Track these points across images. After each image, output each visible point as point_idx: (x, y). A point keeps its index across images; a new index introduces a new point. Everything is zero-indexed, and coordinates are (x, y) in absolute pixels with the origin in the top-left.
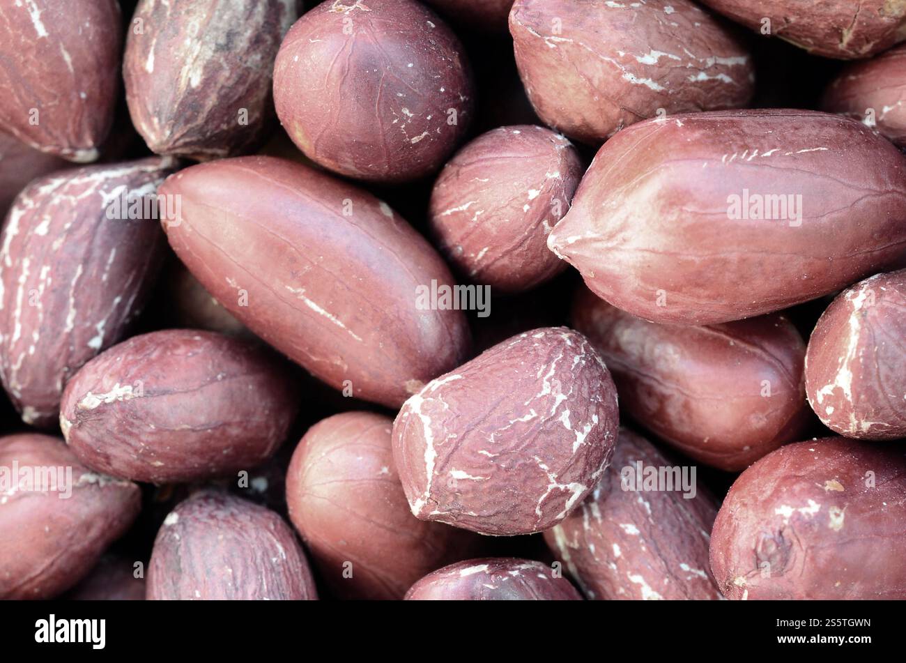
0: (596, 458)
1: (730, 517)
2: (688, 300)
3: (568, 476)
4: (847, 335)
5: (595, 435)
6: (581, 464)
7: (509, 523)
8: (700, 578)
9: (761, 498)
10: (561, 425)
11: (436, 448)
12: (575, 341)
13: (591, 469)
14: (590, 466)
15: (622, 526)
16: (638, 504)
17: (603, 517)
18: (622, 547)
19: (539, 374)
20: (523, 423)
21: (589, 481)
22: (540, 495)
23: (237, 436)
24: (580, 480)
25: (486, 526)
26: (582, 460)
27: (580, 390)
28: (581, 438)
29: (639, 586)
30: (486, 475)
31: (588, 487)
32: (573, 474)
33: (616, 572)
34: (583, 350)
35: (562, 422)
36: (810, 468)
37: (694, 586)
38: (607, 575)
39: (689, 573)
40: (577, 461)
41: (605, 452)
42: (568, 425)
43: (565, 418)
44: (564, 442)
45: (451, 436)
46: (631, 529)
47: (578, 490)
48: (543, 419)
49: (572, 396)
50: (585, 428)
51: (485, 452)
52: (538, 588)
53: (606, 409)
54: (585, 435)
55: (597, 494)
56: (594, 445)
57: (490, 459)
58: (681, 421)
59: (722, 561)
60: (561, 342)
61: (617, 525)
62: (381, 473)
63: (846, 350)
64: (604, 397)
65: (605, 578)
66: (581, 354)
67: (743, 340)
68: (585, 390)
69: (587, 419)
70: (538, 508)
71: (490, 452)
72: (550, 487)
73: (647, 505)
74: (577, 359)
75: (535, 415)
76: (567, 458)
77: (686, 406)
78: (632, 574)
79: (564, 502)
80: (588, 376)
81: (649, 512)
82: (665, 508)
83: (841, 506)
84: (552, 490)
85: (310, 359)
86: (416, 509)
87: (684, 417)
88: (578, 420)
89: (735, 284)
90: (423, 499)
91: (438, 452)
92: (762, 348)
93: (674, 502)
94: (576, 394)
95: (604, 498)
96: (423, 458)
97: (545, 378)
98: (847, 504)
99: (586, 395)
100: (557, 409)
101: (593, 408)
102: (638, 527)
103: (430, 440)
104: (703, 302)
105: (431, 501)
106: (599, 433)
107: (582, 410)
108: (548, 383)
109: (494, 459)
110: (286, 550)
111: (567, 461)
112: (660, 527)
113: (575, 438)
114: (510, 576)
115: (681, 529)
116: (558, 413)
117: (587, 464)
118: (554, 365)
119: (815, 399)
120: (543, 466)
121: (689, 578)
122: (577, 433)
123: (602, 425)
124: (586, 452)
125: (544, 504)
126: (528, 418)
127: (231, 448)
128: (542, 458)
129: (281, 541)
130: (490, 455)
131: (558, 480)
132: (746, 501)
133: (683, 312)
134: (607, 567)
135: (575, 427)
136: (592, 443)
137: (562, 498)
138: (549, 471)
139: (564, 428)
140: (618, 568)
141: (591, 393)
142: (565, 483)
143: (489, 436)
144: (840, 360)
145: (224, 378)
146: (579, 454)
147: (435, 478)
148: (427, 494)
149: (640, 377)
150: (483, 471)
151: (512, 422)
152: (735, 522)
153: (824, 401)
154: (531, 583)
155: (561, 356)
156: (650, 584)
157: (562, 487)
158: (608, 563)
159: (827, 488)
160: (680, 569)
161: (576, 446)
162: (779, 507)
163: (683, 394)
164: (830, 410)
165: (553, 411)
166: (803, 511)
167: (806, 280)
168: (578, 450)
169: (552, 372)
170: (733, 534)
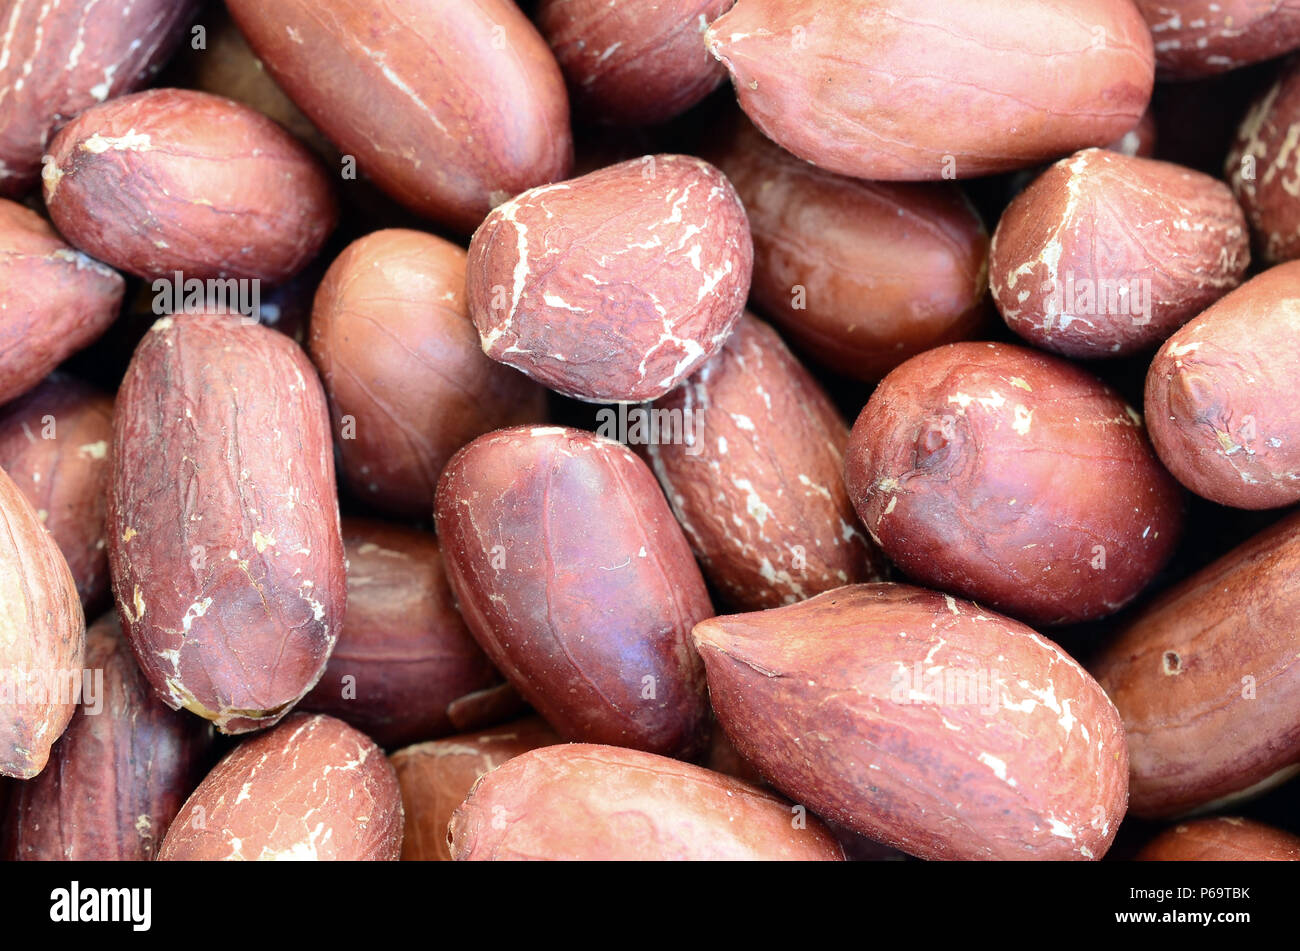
0: (721, 316)
1: (884, 408)
2: (869, 134)
3: (686, 330)
4: (1062, 200)
5: (726, 285)
6: (704, 318)
7: (602, 378)
8: (822, 497)
9: (927, 386)
10: (688, 262)
11: (530, 261)
12: (713, 172)
13: (713, 328)
14: (714, 324)
15: (734, 416)
16: (756, 395)
17: (712, 401)
18: (730, 442)
19: (668, 198)
20: (643, 250)
21: (708, 344)
22: (649, 345)
23: (263, 233)
24: (700, 336)
25: (573, 379)
26: (706, 313)
27: (715, 226)
28: (709, 286)
29: (744, 494)
30: (588, 307)
31: (706, 351)
32: (693, 328)
33: (719, 472)
34: (722, 184)
35: (690, 259)
36: (992, 362)
37: (813, 505)
38: (706, 475)
39: (809, 488)
40: (700, 312)
41: (732, 312)
42: (697, 264)
43: (695, 254)
44: (690, 284)
45: (551, 251)
46: (745, 423)
47: (694, 351)
48: (668, 250)
49: (705, 230)
50: (716, 272)
51: (591, 277)
52: (624, 471)
53: (741, 259)
54: (715, 281)
55: (705, 374)
56: (722, 299)
57: (597, 287)
58: (823, 300)
59: (867, 461)
60: (696, 169)
61: (728, 415)
62: (444, 298)
63: (1060, 218)
64: (740, 243)
65: (703, 480)
66: (719, 186)
67: (915, 212)
68: (721, 228)
69: (718, 263)
70: (643, 363)
71: (598, 278)
72: (664, 338)
73: (767, 398)
74: (715, 191)
75: (659, 243)
76: (691, 304)
77: (833, 281)
78: (738, 478)
79: (674, 364)
80: (726, 213)
81: (769, 406)
82: (787, 405)
83: (1029, 408)
84: (665, 343)
85: (373, 149)
86: (488, 343)
87: (828, 296)
88: (711, 259)
89: (931, 120)
90: (500, 329)
91: (533, 269)
92: (937, 224)
93: (799, 402)
94: (710, 229)
95: (714, 381)
96: (512, 274)
97: (675, 204)
98: (1035, 407)
99: (722, 235)
100: (687, 241)
101: (727, 253)
102: (754, 421)
103: (524, 254)
104: (886, 139)
105: (510, 332)
106: (730, 286)
107: (715, 250)
108: (679, 210)
109: (601, 287)
110: (306, 380)
111: (689, 308)
112: (780, 427)
113: (702, 282)
114: (592, 446)
115: (803, 434)
116: (687, 249)
117: (710, 320)
118: (687, 191)
119: (1004, 283)
120: (659, 308)
121: (808, 494)
122: (705, 276)
123: (735, 277)
124: (713, 305)
125: (652, 359)
126: (650, 245)
127: (252, 248)
128: (660, 298)
129: (301, 368)
130: (598, 283)
131: (675, 330)
132: (906, 389)
133: (860, 150)
134: (707, 464)
135: (704, 268)
136: (721, 293)
137: (672, 358)
138: (666, 317)
139: (691, 267)
140: (723, 469)
141: (727, 234)
142: (682, 338)
143: (600, 259)
144: (1049, 230)
145: (260, 155)
146: (704, 304)
147: (522, 300)
148: (508, 322)
149: (777, 241)
150: (586, 302)
151: (630, 246)
152: (890, 413)
153: (1017, 285)
154: (616, 462)
155: (696, 183)
156: (759, 493)
157: (677, 342)
158: (710, 459)
159: (1012, 384)
160: (798, 481)
161: (702, 292)
162: (953, 394)
163: (831, 265)
164: (1023, 297)
165: (682, 244)
166: (984, 402)
167: (1015, 135)
168: (704, 298)
169: (684, 199)
170: (887, 426)
